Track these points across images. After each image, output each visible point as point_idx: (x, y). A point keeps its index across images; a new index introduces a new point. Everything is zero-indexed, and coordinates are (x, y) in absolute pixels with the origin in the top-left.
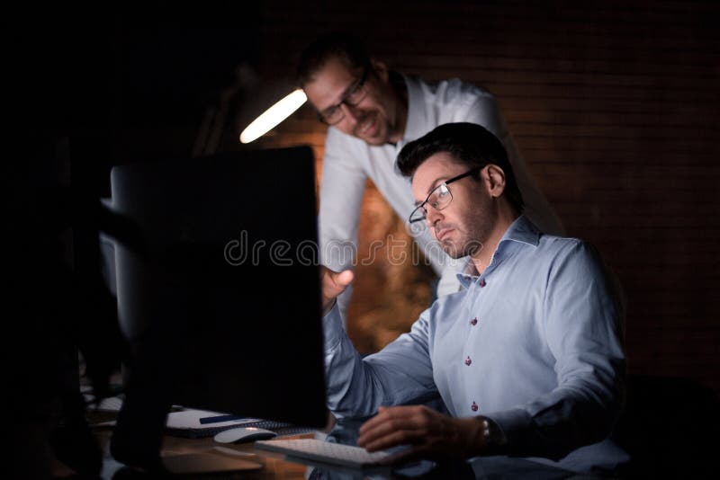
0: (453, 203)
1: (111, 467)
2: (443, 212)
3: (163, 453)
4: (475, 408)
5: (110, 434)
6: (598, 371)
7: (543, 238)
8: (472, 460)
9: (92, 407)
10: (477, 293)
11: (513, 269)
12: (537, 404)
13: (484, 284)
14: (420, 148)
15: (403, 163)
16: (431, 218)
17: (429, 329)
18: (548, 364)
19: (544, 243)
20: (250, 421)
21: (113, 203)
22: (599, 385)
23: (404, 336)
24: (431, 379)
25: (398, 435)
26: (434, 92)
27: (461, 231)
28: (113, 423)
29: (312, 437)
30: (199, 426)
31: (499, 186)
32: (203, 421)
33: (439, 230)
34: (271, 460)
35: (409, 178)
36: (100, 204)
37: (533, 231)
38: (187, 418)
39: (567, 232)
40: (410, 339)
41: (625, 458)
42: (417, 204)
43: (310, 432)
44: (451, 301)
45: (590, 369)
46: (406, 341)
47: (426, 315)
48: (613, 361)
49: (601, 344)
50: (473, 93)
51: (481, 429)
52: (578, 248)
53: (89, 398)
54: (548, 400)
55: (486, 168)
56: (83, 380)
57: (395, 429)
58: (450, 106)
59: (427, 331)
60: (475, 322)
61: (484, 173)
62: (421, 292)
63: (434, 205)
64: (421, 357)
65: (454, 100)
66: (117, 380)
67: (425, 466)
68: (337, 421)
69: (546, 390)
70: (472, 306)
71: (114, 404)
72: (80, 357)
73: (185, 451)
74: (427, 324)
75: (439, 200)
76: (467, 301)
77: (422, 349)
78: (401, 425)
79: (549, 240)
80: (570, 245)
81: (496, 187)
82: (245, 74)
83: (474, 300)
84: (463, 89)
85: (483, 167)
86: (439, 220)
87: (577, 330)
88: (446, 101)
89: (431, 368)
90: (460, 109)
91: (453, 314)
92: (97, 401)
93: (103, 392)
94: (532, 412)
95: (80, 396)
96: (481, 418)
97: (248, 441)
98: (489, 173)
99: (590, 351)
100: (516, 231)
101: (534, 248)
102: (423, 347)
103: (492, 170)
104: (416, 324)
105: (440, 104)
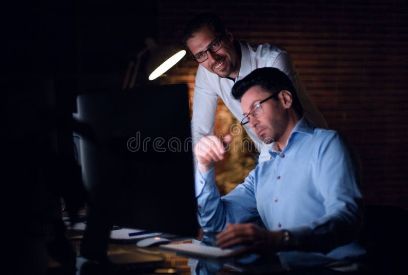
0: (264, 114)
1: (80, 261)
2: (259, 119)
3: (109, 253)
4: (280, 226)
5: (80, 243)
6: (348, 205)
7: (316, 130)
8: (279, 254)
9: (69, 228)
10: (280, 161)
11: (300, 148)
12: (315, 223)
13: (283, 156)
14: (244, 84)
15: (235, 93)
16: (252, 123)
17: (254, 181)
18: (320, 201)
19: (316, 132)
20: (156, 234)
21: (78, 115)
22: (348, 212)
23: (240, 186)
24: (256, 209)
25: (238, 240)
26: (255, 51)
27: (270, 129)
28: (81, 237)
29: (191, 242)
30: (128, 237)
31: (289, 102)
32: (131, 235)
33: (257, 129)
34: (168, 256)
35: (239, 101)
36: (72, 116)
37: (310, 126)
38: (122, 234)
39: (329, 127)
40: (244, 187)
41: (363, 252)
42: (244, 114)
43: (189, 240)
44: (266, 165)
45: (343, 204)
46: (241, 188)
47: (252, 173)
48: (356, 199)
49: (349, 190)
50: (277, 51)
51: (284, 237)
52: (335, 136)
53: (68, 223)
54: (321, 221)
55: (281, 93)
56: (64, 213)
57: (236, 236)
58: (264, 58)
59: (253, 182)
60: (279, 178)
61: (280, 95)
62: (250, 161)
63: (254, 116)
64: (250, 197)
65: (266, 55)
66: (83, 213)
67: (253, 258)
68: (205, 233)
69: (319, 216)
70: (278, 168)
71: (81, 226)
72: (62, 201)
73: (121, 251)
74: (253, 178)
75: (256, 112)
76: (274, 166)
77: (250, 192)
78: (240, 234)
79: (319, 131)
80: (330, 134)
81: (287, 103)
82: (150, 43)
83: (278, 165)
84: (271, 49)
85: (279, 92)
86: (257, 124)
87: (335, 183)
88: (262, 55)
89: (256, 203)
90: (270, 60)
91: (267, 173)
92: (73, 224)
93: (75, 220)
94: (312, 227)
95: (62, 222)
96: (284, 231)
97: (156, 246)
98: (283, 95)
99: (344, 194)
100: (300, 127)
101: (310, 136)
102: (251, 192)
103: (284, 94)
104: (247, 178)
105: (259, 57)
